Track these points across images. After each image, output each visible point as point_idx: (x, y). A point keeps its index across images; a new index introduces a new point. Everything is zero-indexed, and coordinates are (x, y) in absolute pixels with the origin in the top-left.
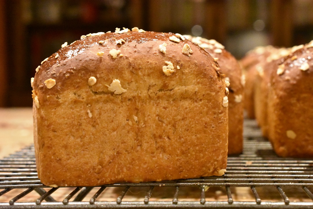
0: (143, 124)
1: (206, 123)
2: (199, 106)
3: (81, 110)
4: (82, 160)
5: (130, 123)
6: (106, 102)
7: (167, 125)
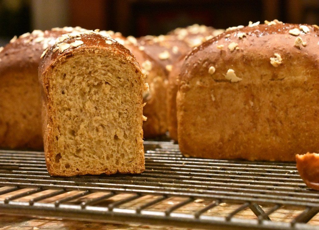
0: (259, 109)
1: (316, 112)
2: (310, 95)
3: (206, 94)
4: (207, 137)
5: (247, 107)
6: (226, 88)
7: (280, 111)
